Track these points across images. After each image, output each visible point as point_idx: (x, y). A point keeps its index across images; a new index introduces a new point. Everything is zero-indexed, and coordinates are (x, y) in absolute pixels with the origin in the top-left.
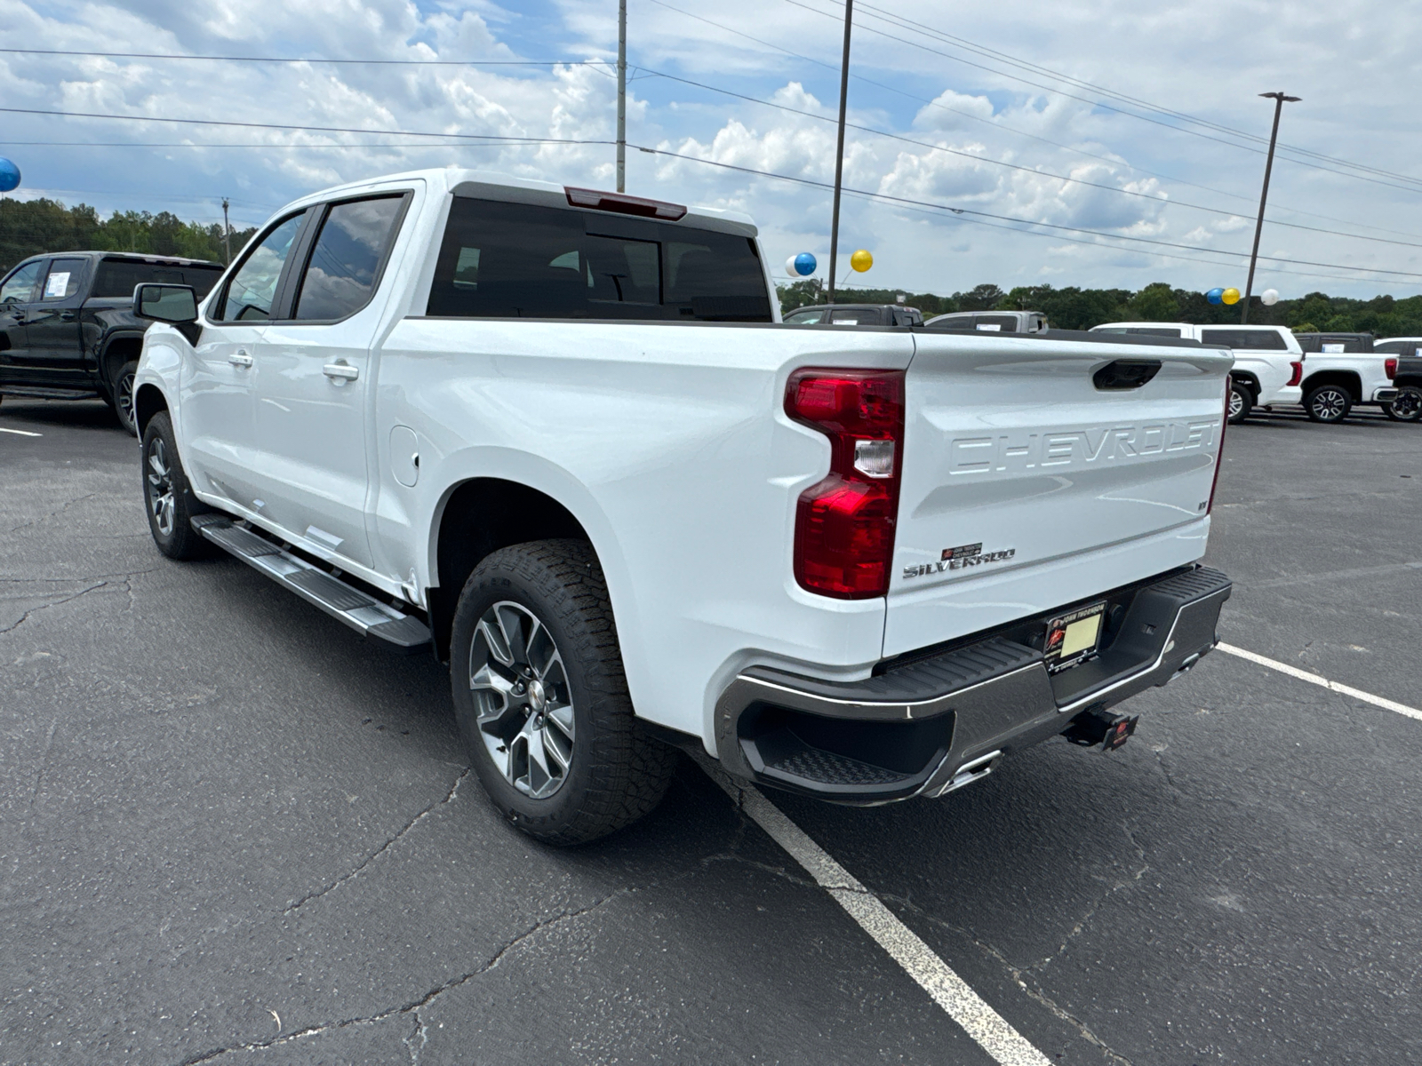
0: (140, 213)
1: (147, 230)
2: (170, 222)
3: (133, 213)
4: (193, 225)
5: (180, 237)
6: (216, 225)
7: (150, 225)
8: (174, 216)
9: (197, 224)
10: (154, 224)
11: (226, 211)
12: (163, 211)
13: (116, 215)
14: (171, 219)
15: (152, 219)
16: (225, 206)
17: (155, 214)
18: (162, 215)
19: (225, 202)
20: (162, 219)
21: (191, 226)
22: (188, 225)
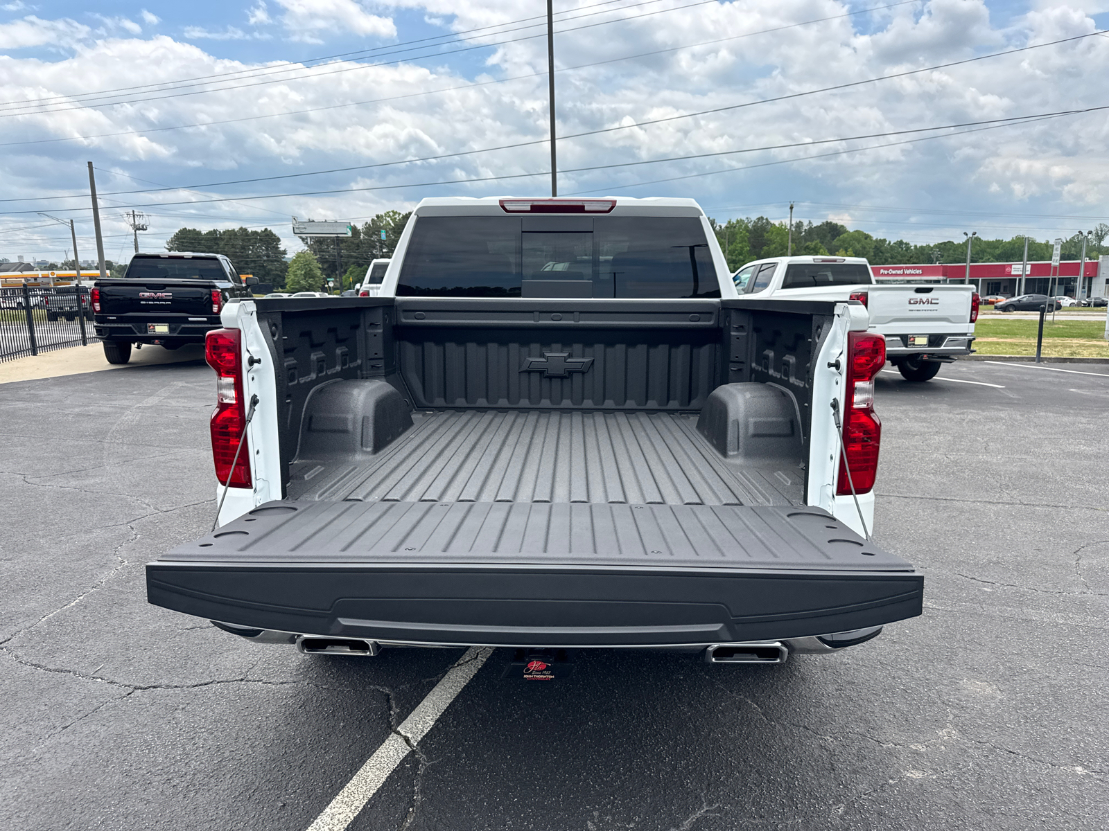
0: (744, 219)
1: (747, 231)
2: (763, 224)
4: (780, 224)
5: (770, 233)
6: (800, 222)
7: (750, 227)
8: (767, 219)
9: (782, 224)
10: (753, 226)
11: (791, 212)
12: (760, 216)
13: (729, 222)
14: (764, 221)
15: (752, 223)
16: (791, 208)
17: (754, 219)
18: (759, 219)
19: (792, 205)
20: (758, 222)
22: (777, 225)
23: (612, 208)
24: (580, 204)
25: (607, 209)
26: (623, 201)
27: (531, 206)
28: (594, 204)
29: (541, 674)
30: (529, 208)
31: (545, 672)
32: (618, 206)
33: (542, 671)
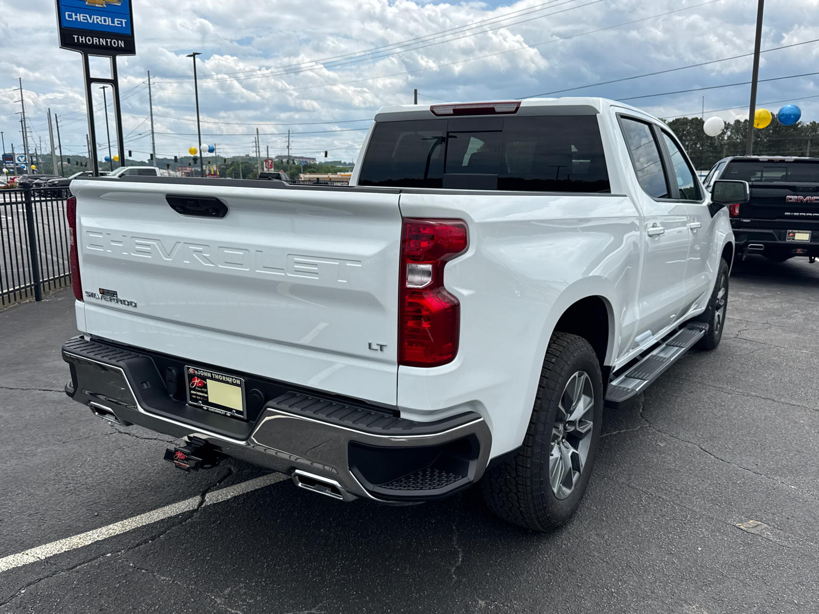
23: (517, 108)
24: (491, 106)
25: (514, 110)
26: (526, 103)
27: (453, 110)
28: (502, 106)
29: (183, 463)
30: (452, 112)
31: (184, 461)
32: (521, 107)
33: (183, 460)
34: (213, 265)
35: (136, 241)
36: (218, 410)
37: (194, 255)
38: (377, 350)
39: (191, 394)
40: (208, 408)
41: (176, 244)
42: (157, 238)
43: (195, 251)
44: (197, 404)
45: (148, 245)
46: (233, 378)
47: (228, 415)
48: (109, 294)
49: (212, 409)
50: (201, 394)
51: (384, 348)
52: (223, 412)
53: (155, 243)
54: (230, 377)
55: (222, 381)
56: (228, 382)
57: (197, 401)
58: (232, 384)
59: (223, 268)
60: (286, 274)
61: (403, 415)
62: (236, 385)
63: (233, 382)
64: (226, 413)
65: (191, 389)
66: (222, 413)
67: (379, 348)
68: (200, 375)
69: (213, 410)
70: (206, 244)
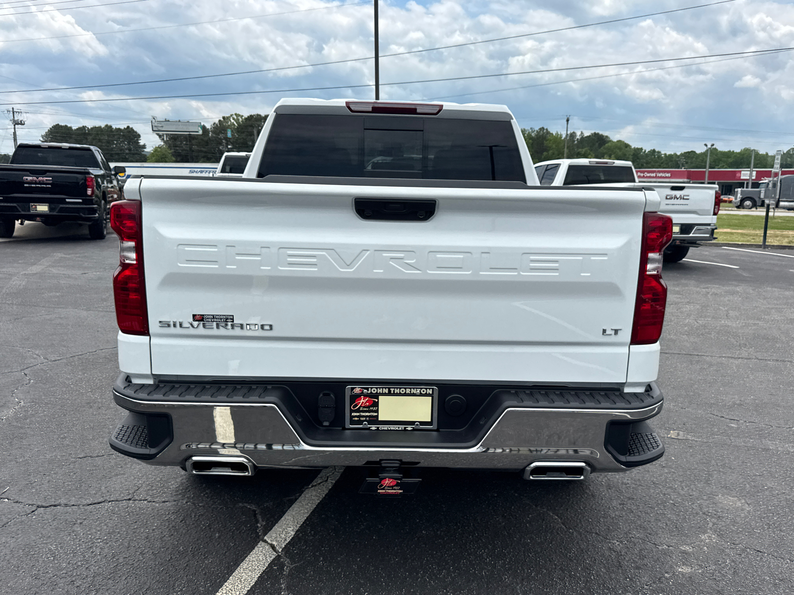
2: (544, 133)
3: (524, 129)
4: (557, 134)
5: (548, 142)
6: (574, 133)
7: (533, 136)
8: (547, 129)
9: (559, 133)
10: (536, 135)
11: (567, 124)
12: (541, 127)
14: (545, 131)
15: (535, 132)
16: (568, 121)
17: (537, 129)
18: (540, 129)
19: (568, 118)
20: (540, 131)
21: (556, 134)
23: (440, 111)
24: (413, 107)
25: (436, 111)
26: (448, 105)
27: (373, 108)
28: (425, 107)
29: (392, 489)
30: (370, 109)
31: (395, 487)
32: (445, 110)
33: (392, 487)
34: (419, 272)
35: (288, 252)
36: (392, 427)
37: (391, 262)
38: (611, 335)
39: (352, 417)
40: (378, 427)
41: (361, 252)
42: (329, 249)
43: (392, 258)
44: (362, 426)
45: (314, 256)
46: (421, 389)
47: (409, 429)
48: (215, 320)
49: (385, 427)
50: (367, 414)
51: (619, 332)
52: (402, 427)
53: (324, 253)
54: (417, 388)
55: (405, 395)
56: (413, 393)
57: (360, 422)
58: (421, 395)
59: (434, 273)
60: (519, 274)
61: (627, 390)
62: (426, 395)
63: (421, 393)
64: (405, 428)
65: (352, 411)
66: (400, 429)
67: (613, 332)
68: (371, 393)
69: (386, 429)
70: (410, 251)
